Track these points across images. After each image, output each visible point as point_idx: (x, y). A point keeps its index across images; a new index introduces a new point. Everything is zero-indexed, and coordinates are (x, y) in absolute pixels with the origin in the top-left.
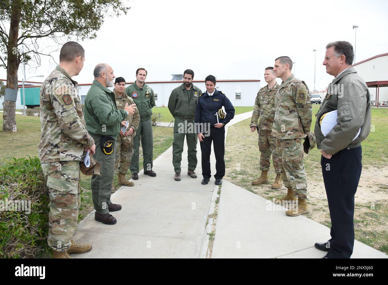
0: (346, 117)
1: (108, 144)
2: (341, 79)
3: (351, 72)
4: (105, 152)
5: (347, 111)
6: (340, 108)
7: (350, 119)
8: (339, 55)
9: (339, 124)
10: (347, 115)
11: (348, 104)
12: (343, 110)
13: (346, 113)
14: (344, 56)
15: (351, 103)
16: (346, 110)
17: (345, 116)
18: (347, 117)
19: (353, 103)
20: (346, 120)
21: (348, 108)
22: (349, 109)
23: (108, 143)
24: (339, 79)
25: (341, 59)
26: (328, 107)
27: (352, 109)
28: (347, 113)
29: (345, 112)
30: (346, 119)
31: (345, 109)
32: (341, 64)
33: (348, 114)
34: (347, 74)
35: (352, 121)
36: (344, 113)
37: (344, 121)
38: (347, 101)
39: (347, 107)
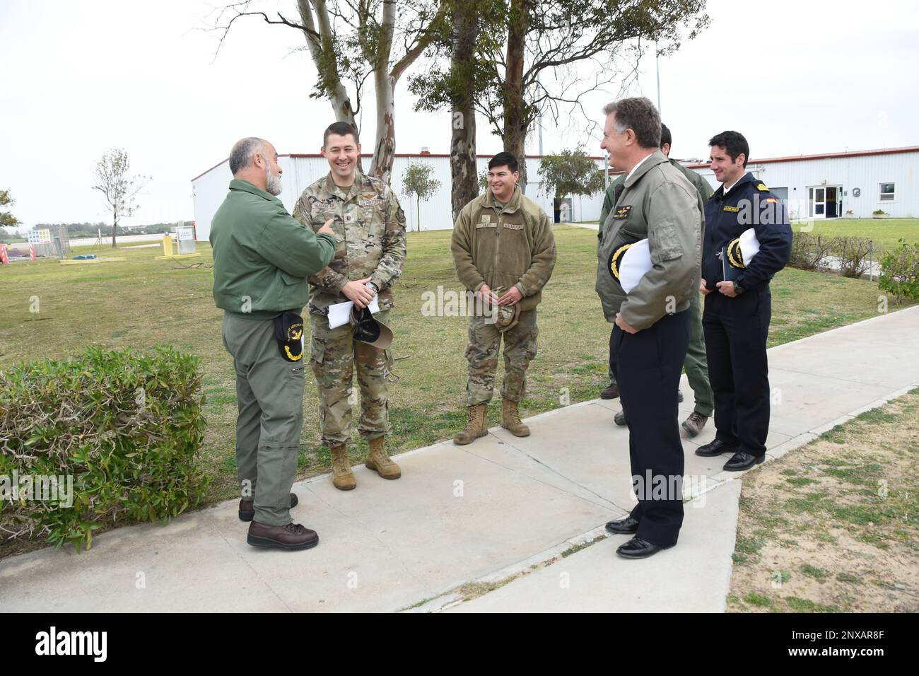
0: (671, 252)
1: (294, 332)
2: (645, 174)
3: (660, 161)
4: (290, 355)
5: (672, 241)
6: (655, 234)
7: (680, 254)
8: (622, 129)
9: (657, 268)
10: (673, 248)
11: (671, 226)
12: (664, 239)
13: (672, 245)
14: (632, 130)
15: (675, 223)
16: (670, 238)
17: (670, 250)
18: (674, 251)
19: (680, 223)
20: (674, 257)
21: (673, 233)
22: (674, 235)
23: (292, 330)
24: (639, 176)
25: (627, 138)
26: (627, 234)
27: (681, 237)
28: (673, 243)
29: (669, 242)
30: (673, 255)
31: (667, 235)
32: (628, 146)
33: (675, 245)
34: (655, 164)
35: (682, 259)
36: (667, 245)
37: (669, 260)
38: (667, 220)
39: (671, 232)
